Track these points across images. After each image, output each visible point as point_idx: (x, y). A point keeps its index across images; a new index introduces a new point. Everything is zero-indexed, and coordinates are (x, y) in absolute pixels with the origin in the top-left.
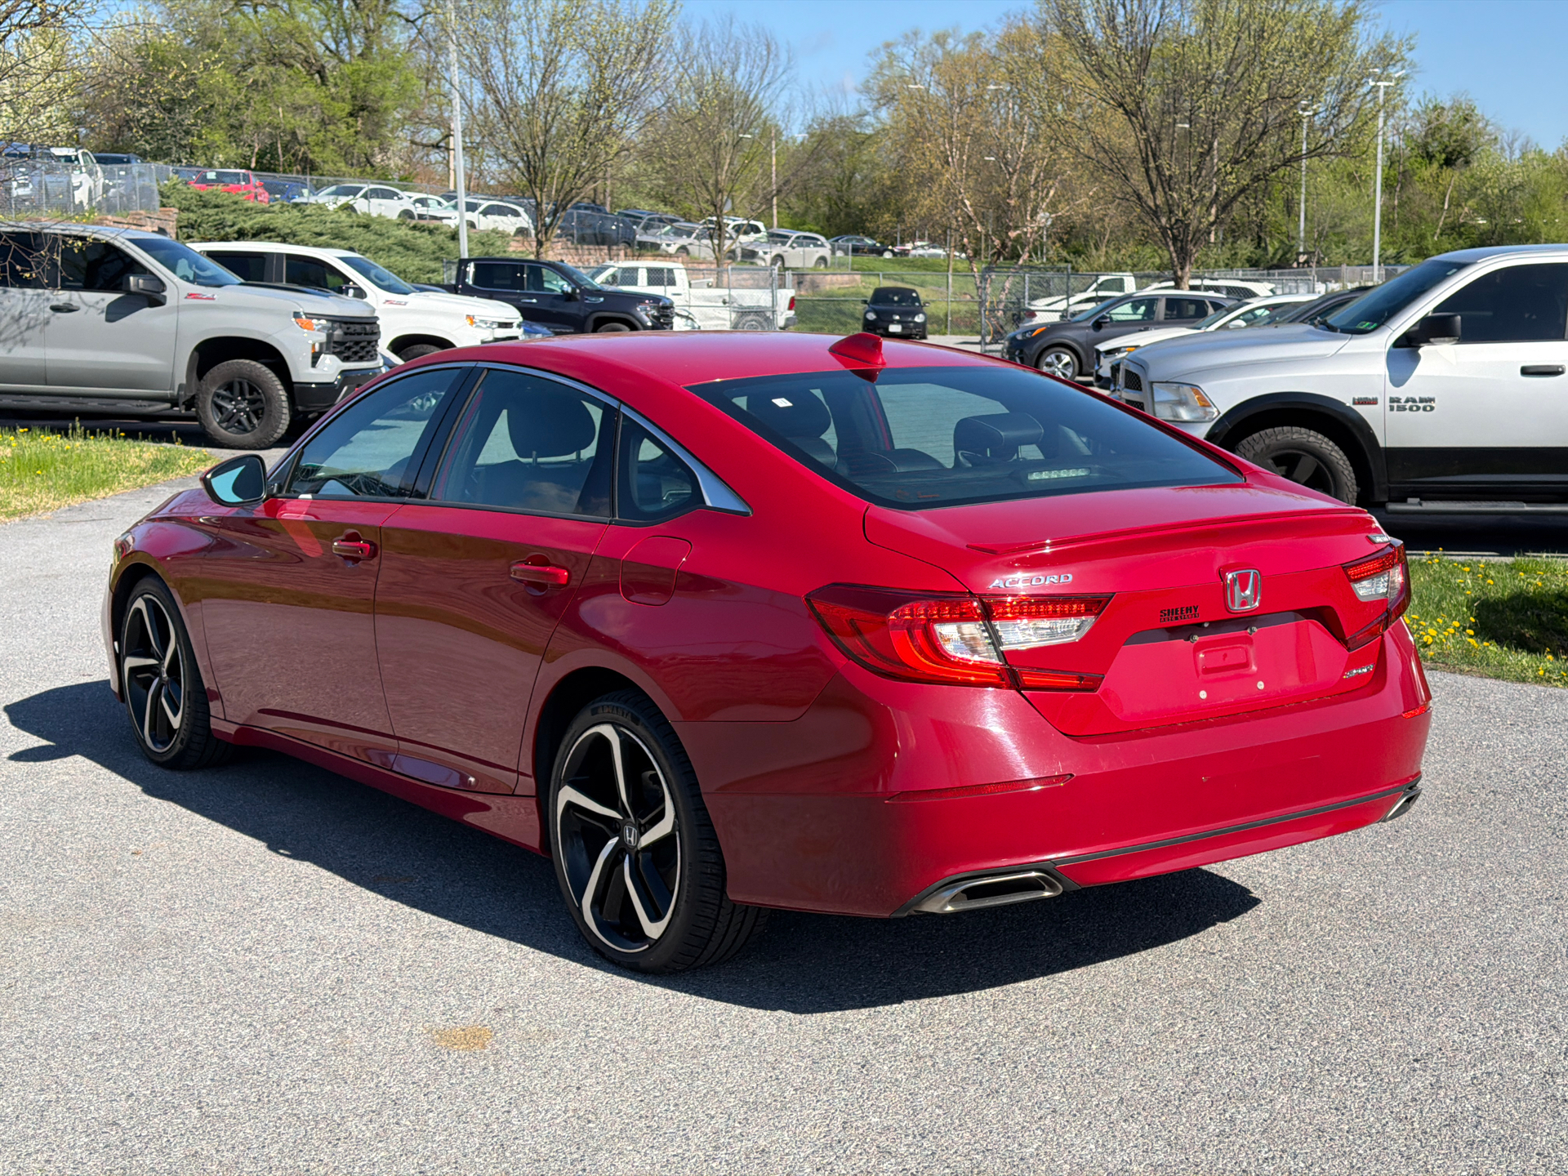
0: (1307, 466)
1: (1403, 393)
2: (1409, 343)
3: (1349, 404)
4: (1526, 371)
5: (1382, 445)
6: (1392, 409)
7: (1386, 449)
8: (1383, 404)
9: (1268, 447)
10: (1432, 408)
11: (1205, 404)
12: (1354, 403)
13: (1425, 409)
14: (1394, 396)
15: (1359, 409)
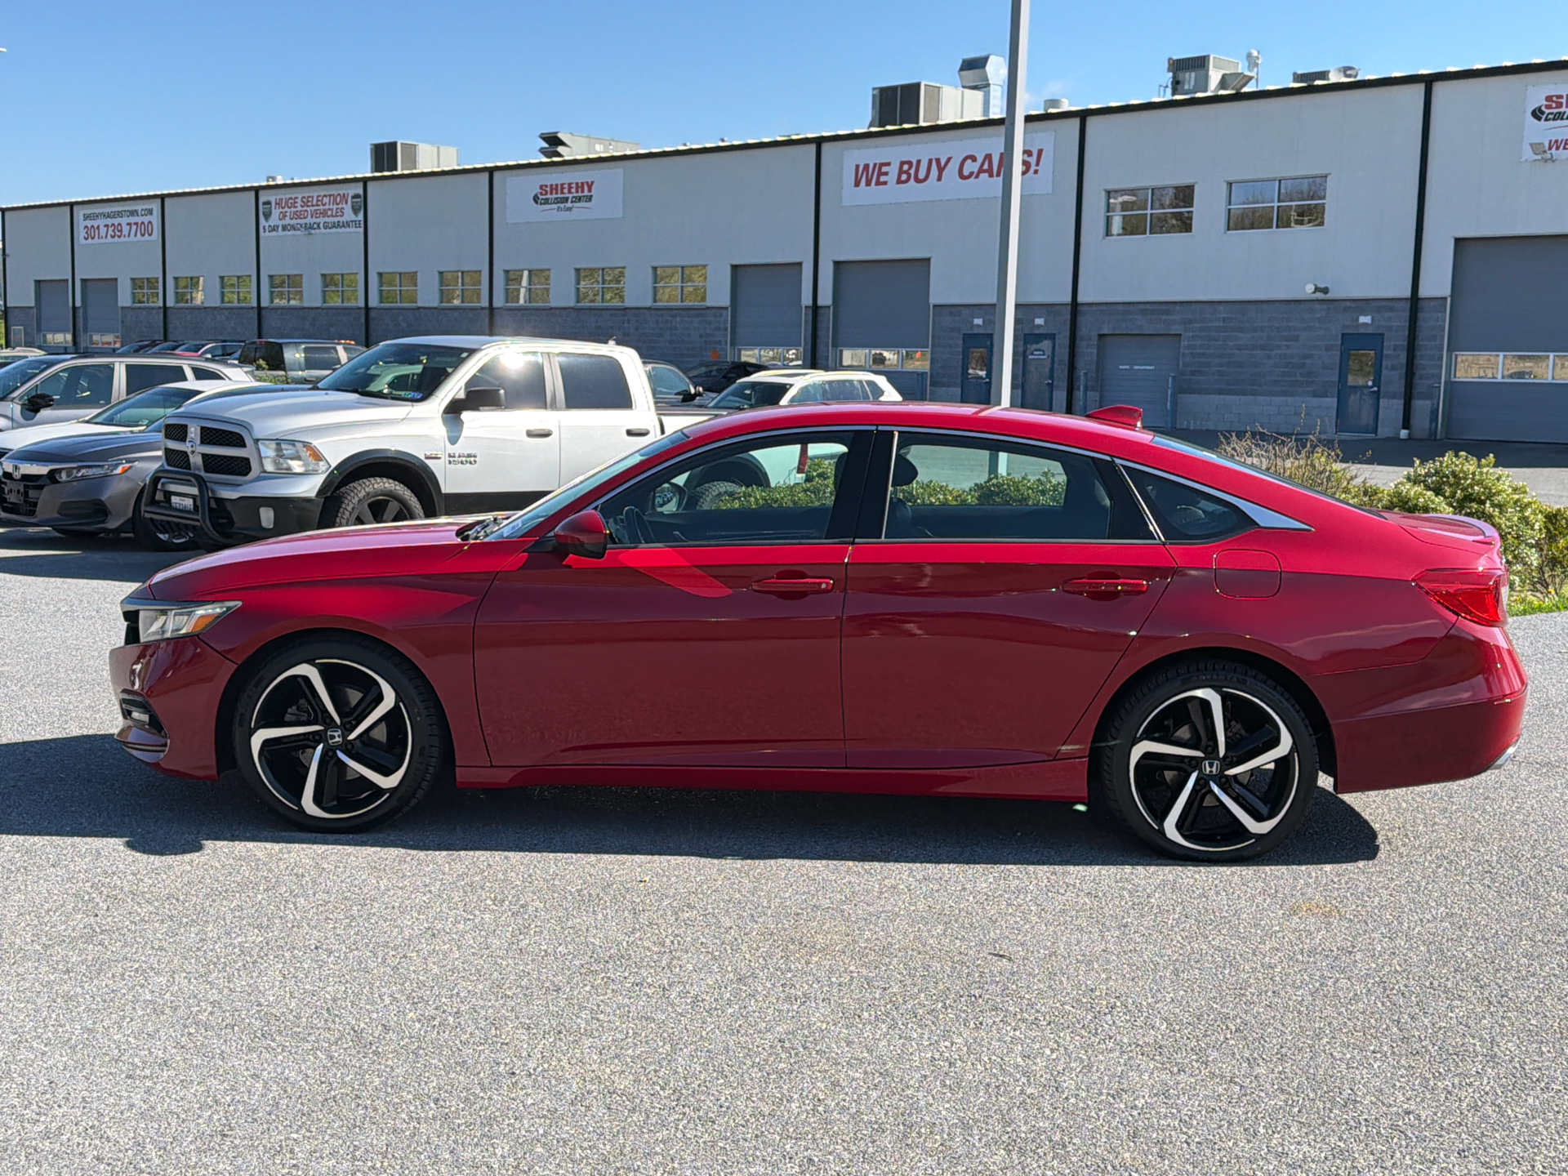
0: (393, 507)
1: (456, 449)
2: (454, 409)
3: (423, 458)
4: (530, 434)
5: (443, 491)
6: (450, 462)
7: (446, 494)
8: (445, 459)
9: (368, 494)
10: (475, 462)
11: (317, 456)
12: (427, 458)
13: (471, 463)
14: (451, 452)
15: (428, 462)
